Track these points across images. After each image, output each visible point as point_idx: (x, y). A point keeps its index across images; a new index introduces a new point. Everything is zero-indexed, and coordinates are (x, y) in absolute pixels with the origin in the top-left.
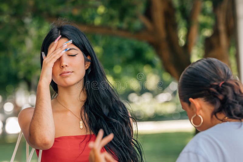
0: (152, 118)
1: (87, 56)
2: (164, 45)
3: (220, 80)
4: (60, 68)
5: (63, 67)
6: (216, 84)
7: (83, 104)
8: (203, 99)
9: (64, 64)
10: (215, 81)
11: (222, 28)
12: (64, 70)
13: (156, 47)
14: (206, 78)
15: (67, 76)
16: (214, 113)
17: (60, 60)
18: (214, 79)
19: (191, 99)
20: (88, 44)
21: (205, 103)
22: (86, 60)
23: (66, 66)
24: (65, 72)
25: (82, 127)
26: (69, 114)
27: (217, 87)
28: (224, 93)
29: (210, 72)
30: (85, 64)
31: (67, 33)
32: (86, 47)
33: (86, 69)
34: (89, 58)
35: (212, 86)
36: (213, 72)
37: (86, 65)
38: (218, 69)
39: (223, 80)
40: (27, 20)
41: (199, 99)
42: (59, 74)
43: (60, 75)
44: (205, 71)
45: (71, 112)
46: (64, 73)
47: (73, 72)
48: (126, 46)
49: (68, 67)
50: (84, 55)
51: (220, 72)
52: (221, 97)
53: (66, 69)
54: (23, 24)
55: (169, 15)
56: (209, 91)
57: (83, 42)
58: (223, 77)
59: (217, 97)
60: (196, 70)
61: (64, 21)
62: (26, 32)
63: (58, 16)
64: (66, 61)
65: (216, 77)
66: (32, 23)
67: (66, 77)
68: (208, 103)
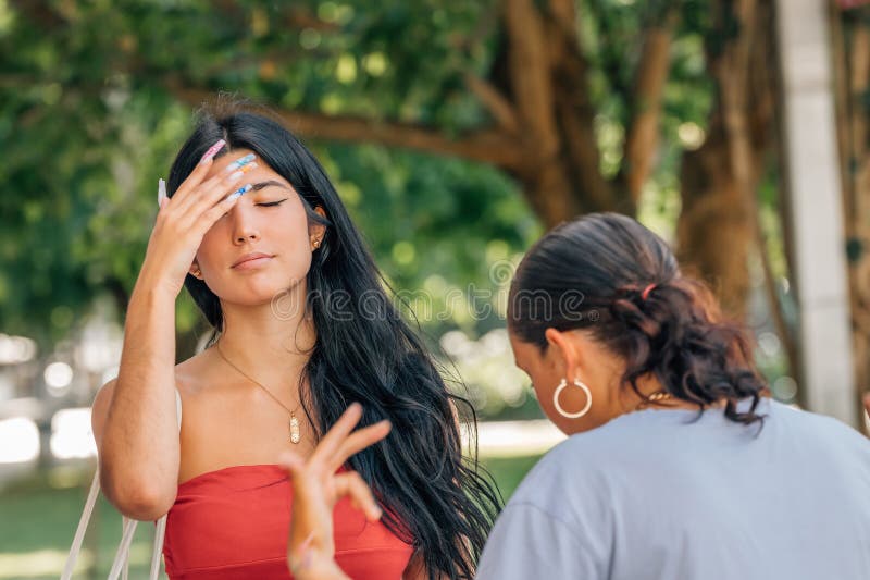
0: (517, 406)
1: (314, 208)
2: (553, 176)
3: (644, 279)
4: (233, 243)
5: (241, 240)
6: (630, 287)
7: (305, 359)
8: (588, 333)
9: (247, 229)
10: (629, 281)
11: (736, 121)
12: (246, 250)
13: (527, 181)
14: (602, 268)
15: (257, 270)
16: (631, 378)
17: (231, 216)
18: (628, 274)
19: (552, 333)
20: (314, 169)
21: (595, 346)
22: (312, 222)
23: (253, 237)
24: (248, 256)
25: (296, 437)
26: (257, 395)
27: (635, 297)
28: (660, 317)
29: (614, 253)
30: (310, 235)
31: (248, 134)
32: (312, 177)
33: (313, 249)
34: (319, 212)
35: (622, 294)
36: (622, 252)
37: (312, 237)
38: (640, 247)
39: (652, 279)
40: (116, 100)
41: (575, 332)
42: (228, 264)
43: (233, 267)
44: (601, 247)
45: (264, 389)
46: (247, 259)
47: (274, 256)
48: (431, 179)
49: (258, 240)
50: (304, 205)
51: (645, 256)
52: (651, 327)
53: (253, 248)
54: (102, 110)
55: (567, 79)
56: (613, 309)
57: (301, 163)
58: (653, 271)
59: (639, 329)
60: (573, 243)
61: (237, 98)
62: (114, 136)
63: (213, 85)
64: (251, 221)
65: (633, 271)
66: (129, 106)
67: (253, 273)
68: (603, 346)
